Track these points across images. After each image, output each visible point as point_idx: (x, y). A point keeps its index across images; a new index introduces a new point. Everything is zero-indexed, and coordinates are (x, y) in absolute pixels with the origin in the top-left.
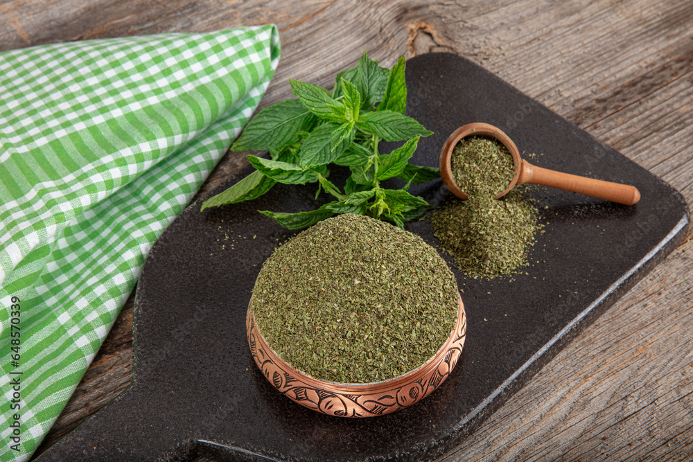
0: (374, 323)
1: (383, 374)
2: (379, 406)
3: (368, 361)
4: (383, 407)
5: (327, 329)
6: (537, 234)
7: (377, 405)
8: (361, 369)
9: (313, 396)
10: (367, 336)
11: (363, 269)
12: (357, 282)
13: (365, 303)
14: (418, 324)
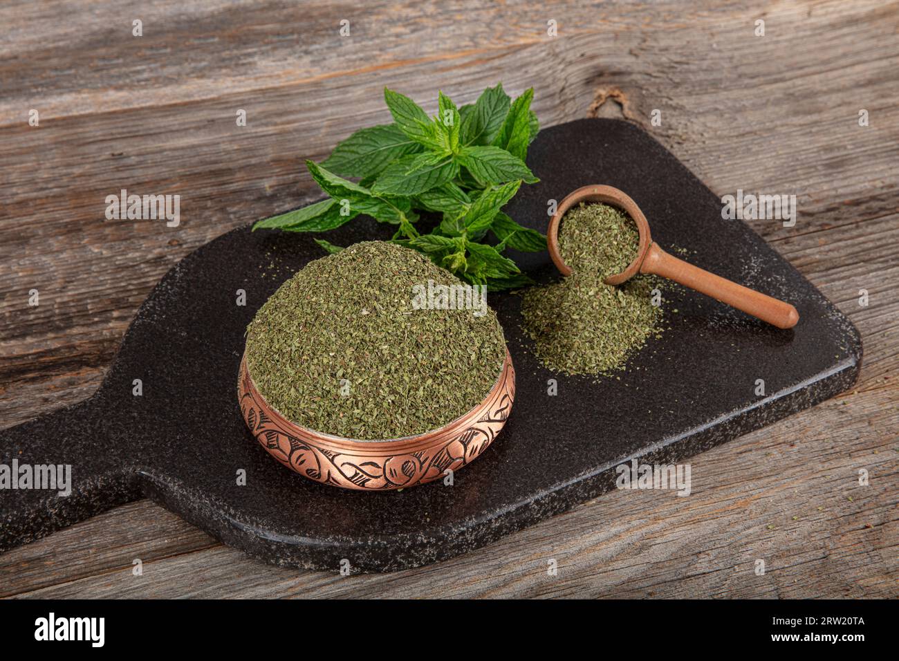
0: (375, 367)
1: (370, 433)
2: (361, 474)
3: (356, 411)
4: (365, 476)
5: (315, 361)
6: (651, 339)
7: (358, 471)
8: (344, 420)
9: (285, 444)
10: (360, 380)
11: (377, 299)
12: (365, 312)
13: (368, 339)
14: (430, 382)
